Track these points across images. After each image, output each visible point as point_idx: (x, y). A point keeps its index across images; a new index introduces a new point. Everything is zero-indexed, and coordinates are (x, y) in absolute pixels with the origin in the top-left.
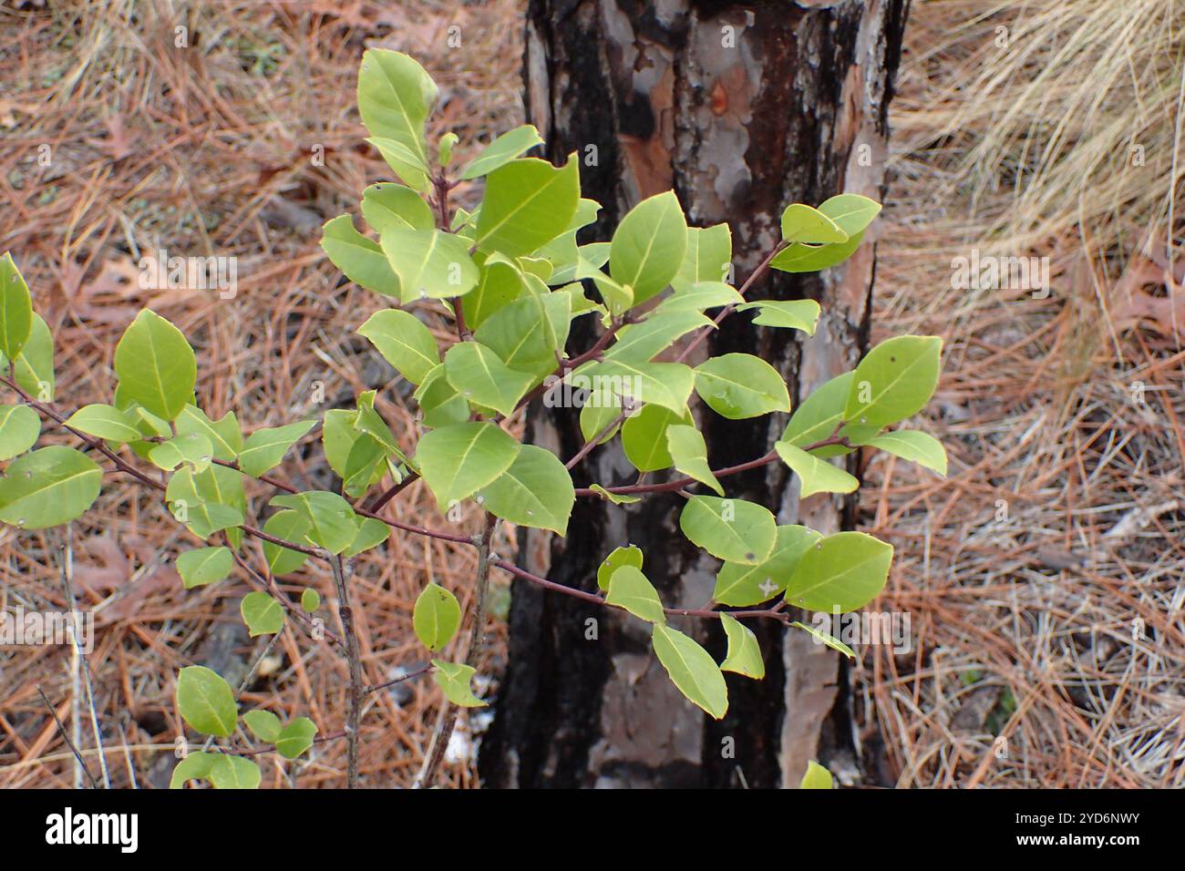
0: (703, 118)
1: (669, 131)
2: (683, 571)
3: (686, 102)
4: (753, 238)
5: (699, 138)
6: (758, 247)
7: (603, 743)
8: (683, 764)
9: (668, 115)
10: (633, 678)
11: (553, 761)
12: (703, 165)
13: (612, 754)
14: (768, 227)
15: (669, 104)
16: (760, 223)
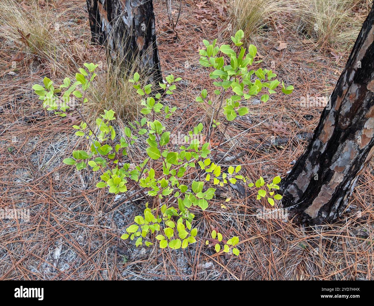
0: (348, 99)
1: (343, 98)
2: (315, 165)
3: (347, 95)
4: (346, 121)
5: (346, 101)
6: (346, 123)
7: (296, 181)
8: (302, 191)
9: (344, 95)
10: (303, 175)
11: (290, 178)
12: (345, 106)
13: (296, 183)
14: (348, 121)
15: (345, 94)
16: (348, 120)
